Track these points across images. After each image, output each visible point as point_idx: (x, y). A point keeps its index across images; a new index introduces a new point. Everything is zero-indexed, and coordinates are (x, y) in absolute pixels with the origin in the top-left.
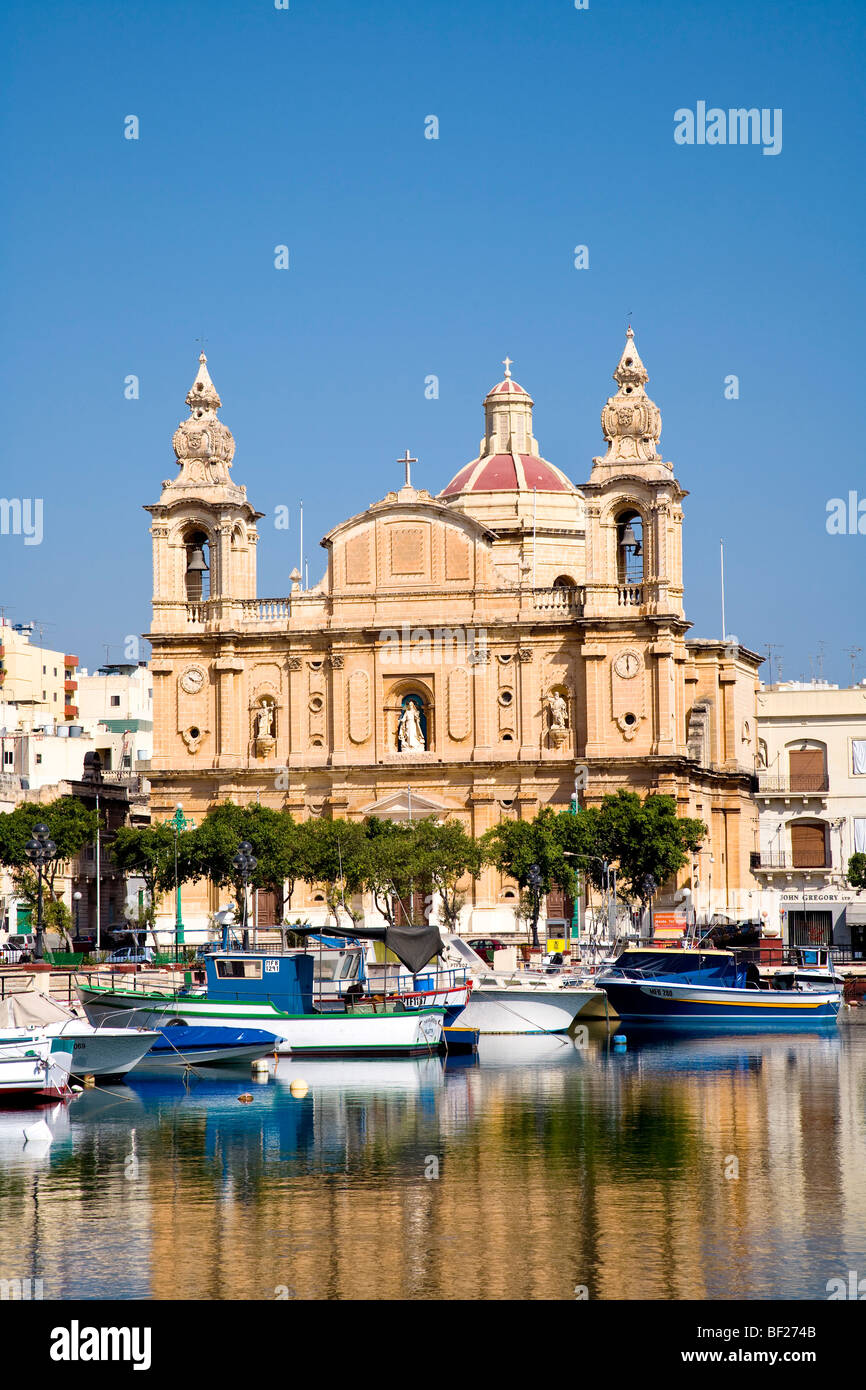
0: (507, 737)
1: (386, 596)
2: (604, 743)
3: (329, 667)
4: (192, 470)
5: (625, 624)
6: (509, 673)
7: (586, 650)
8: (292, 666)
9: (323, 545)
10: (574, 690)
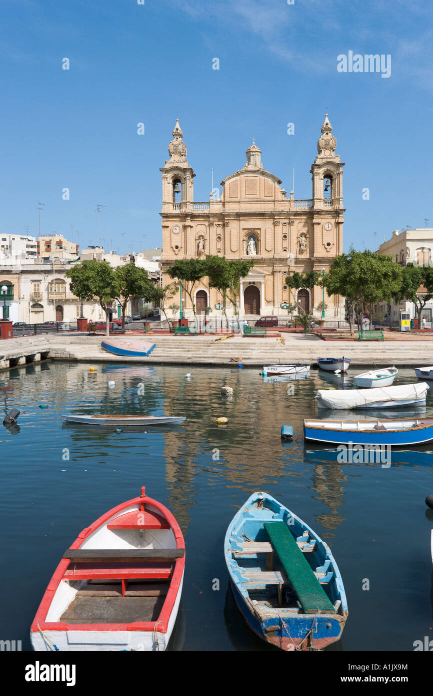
0: (285, 250)
1: (244, 202)
2: (320, 252)
3: (224, 226)
4: (175, 158)
5: (328, 213)
6: (286, 229)
7: (315, 221)
8: (211, 225)
9: (221, 184)
10: (310, 235)
